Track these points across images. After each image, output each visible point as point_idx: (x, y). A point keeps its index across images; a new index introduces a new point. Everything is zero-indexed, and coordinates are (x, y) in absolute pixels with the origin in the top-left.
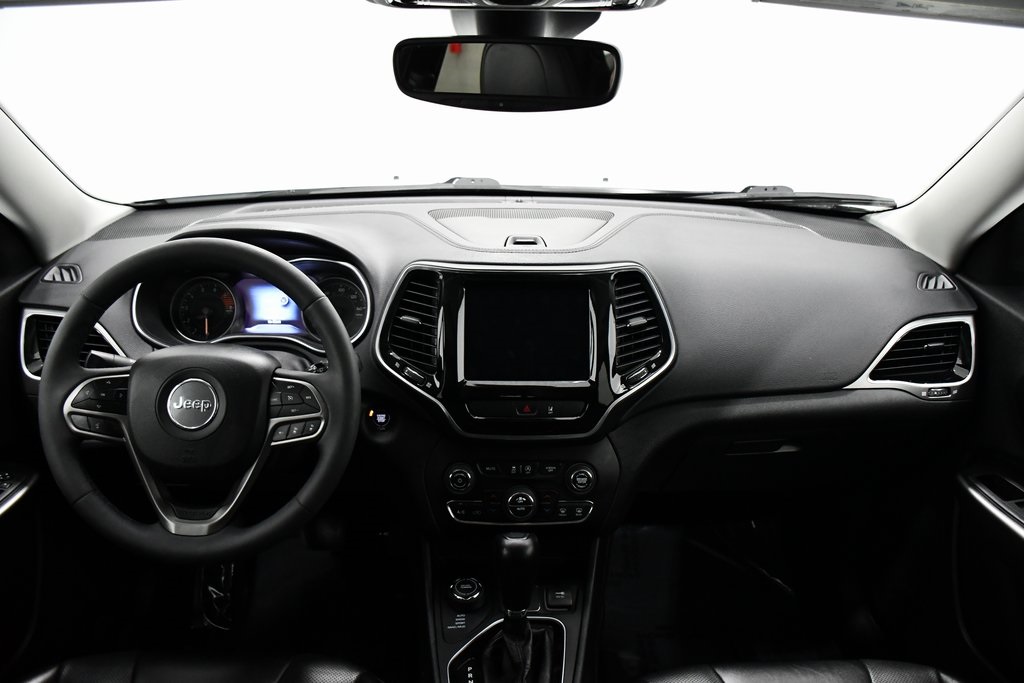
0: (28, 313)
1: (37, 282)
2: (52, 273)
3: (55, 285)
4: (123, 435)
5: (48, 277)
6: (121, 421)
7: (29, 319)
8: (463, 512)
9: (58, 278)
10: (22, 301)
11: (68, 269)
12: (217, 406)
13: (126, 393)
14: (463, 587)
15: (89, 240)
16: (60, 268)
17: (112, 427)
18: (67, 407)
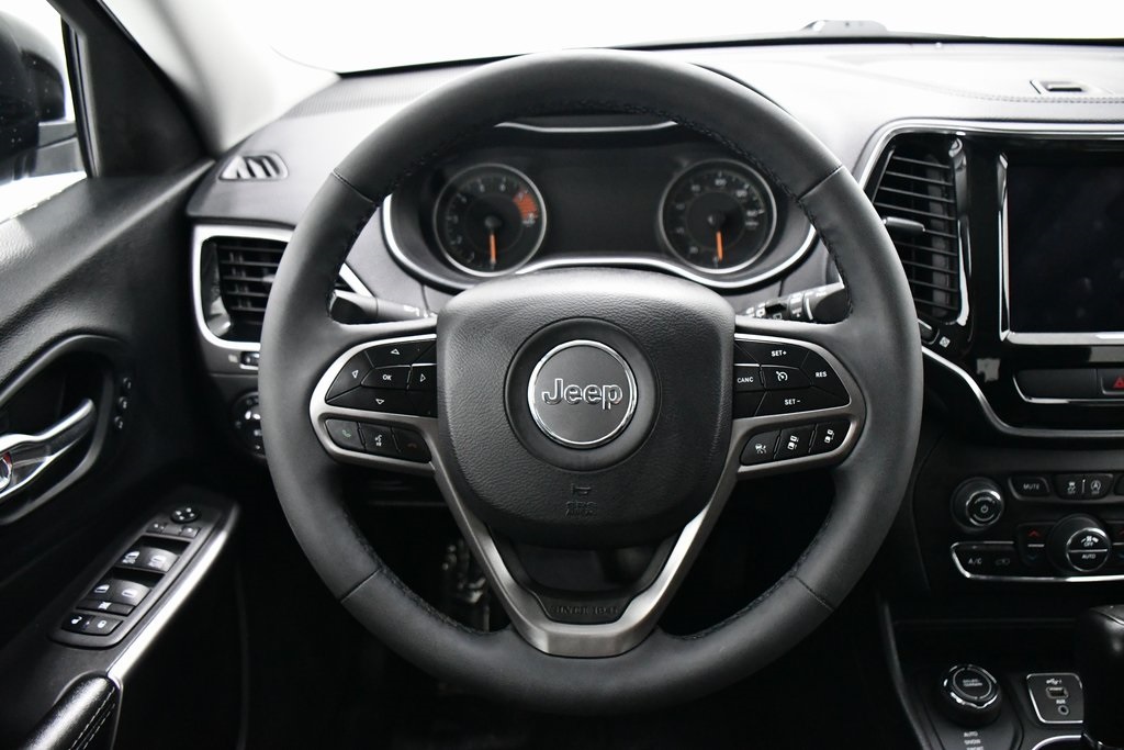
0: (202, 234)
1: (212, 183)
2: (234, 167)
3: (239, 185)
4: (428, 457)
5: (229, 173)
6: (425, 429)
7: (207, 244)
8: (979, 561)
9: (245, 174)
10: (192, 213)
11: (259, 161)
12: (636, 397)
13: (432, 373)
14: (968, 683)
15: (281, 118)
16: (246, 159)
17: (407, 443)
18: (318, 405)
